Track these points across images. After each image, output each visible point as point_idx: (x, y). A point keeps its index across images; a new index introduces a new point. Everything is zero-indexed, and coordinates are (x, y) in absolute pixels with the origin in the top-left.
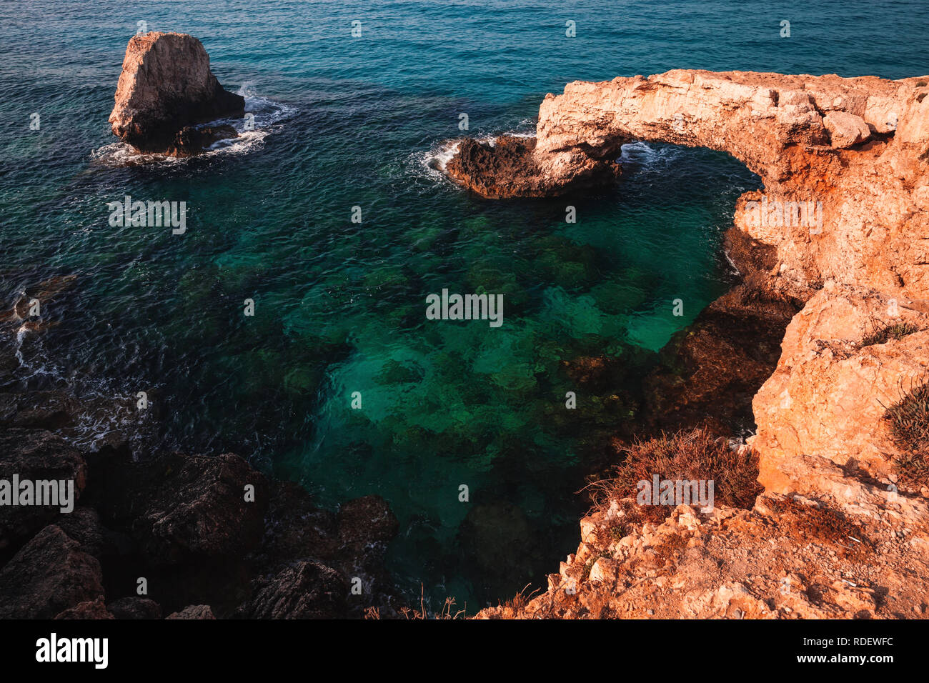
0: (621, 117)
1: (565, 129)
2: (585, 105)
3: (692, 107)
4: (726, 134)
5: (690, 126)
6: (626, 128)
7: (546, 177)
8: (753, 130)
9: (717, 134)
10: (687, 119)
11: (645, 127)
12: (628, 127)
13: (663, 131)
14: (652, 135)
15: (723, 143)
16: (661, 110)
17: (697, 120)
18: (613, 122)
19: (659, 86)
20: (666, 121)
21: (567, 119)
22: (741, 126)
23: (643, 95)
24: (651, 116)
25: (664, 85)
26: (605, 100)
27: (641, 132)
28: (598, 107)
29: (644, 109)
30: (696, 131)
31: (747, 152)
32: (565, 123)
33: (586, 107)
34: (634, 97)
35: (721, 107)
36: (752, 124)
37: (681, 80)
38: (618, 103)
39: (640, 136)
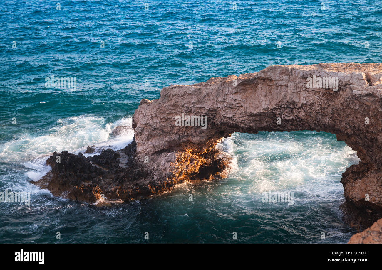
0: (225, 112)
1: (165, 130)
2: (186, 105)
3: (295, 95)
4: (332, 113)
5: (295, 111)
6: (231, 122)
7: (155, 178)
8: (358, 106)
9: (324, 115)
10: (291, 106)
11: (251, 118)
12: (233, 120)
13: (270, 120)
14: (258, 125)
15: (331, 121)
16: (266, 101)
17: (303, 105)
18: (217, 117)
19: (259, 81)
20: (272, 109)
21: (167, 120)
22: (345, 104)
23: (244, 90)
24: (257, 108)
25: (264, 80)
26: (206, 98)
27: (247, 123)
28: (199, 106)
29: (248, 102)
30: (302, 115)
31: (356, 125)
32: (165, 124)
33: (186, 107)
34: (237, 93)
35: (323, 91)
36: (356, 101)
37: (280, 74)
38: (220, 99)
39: (247, 127)
